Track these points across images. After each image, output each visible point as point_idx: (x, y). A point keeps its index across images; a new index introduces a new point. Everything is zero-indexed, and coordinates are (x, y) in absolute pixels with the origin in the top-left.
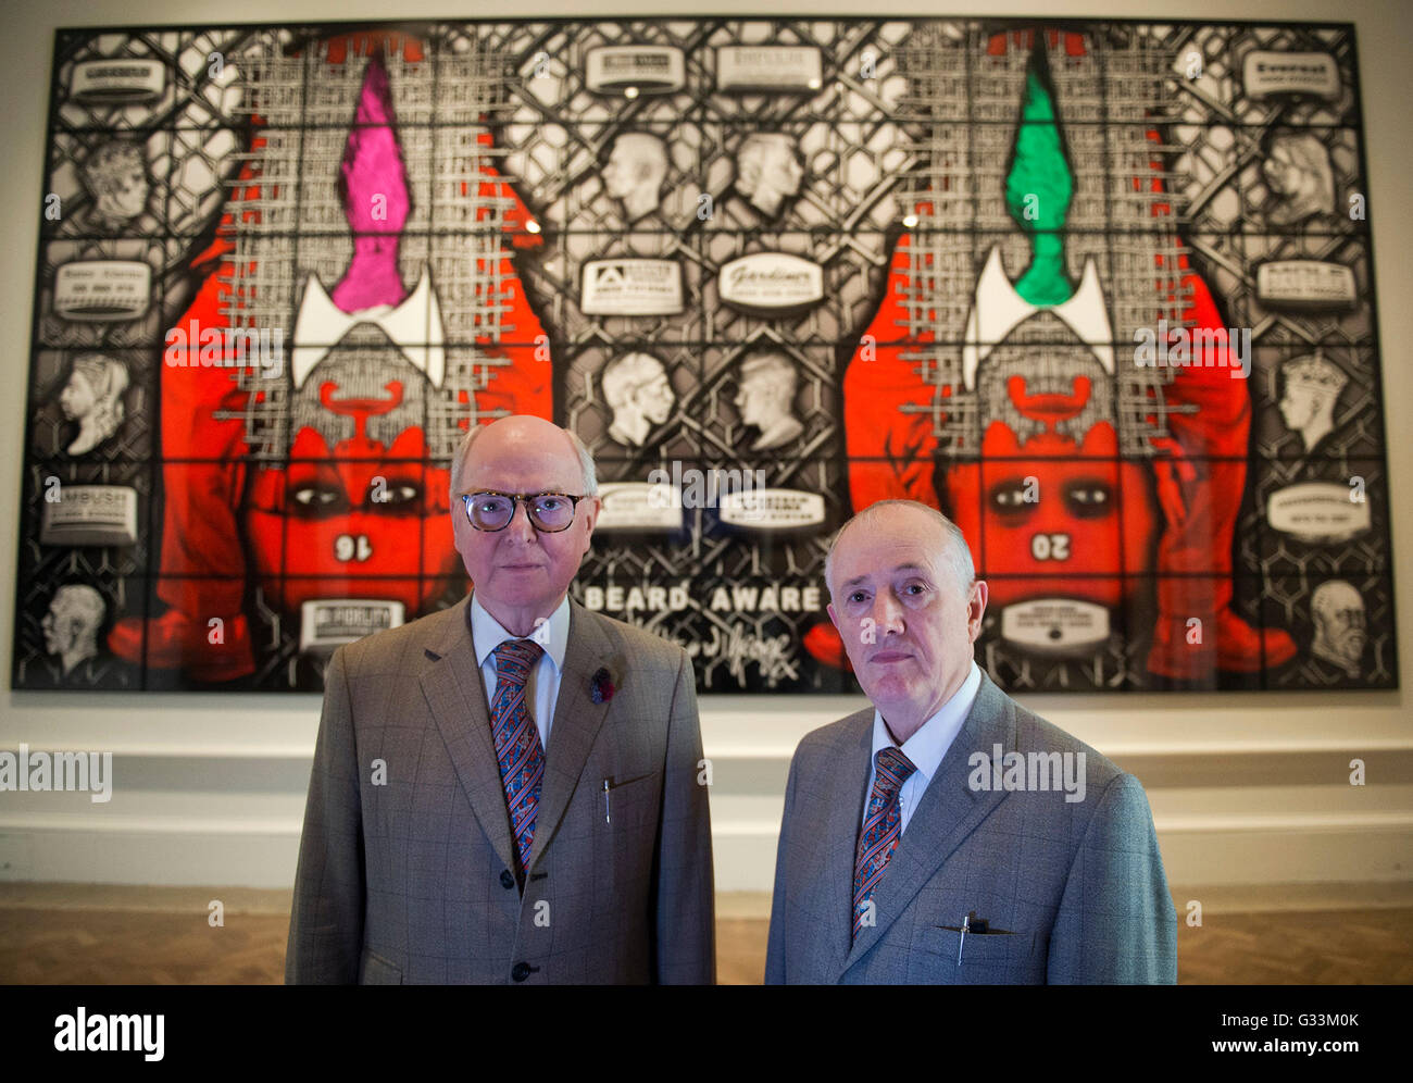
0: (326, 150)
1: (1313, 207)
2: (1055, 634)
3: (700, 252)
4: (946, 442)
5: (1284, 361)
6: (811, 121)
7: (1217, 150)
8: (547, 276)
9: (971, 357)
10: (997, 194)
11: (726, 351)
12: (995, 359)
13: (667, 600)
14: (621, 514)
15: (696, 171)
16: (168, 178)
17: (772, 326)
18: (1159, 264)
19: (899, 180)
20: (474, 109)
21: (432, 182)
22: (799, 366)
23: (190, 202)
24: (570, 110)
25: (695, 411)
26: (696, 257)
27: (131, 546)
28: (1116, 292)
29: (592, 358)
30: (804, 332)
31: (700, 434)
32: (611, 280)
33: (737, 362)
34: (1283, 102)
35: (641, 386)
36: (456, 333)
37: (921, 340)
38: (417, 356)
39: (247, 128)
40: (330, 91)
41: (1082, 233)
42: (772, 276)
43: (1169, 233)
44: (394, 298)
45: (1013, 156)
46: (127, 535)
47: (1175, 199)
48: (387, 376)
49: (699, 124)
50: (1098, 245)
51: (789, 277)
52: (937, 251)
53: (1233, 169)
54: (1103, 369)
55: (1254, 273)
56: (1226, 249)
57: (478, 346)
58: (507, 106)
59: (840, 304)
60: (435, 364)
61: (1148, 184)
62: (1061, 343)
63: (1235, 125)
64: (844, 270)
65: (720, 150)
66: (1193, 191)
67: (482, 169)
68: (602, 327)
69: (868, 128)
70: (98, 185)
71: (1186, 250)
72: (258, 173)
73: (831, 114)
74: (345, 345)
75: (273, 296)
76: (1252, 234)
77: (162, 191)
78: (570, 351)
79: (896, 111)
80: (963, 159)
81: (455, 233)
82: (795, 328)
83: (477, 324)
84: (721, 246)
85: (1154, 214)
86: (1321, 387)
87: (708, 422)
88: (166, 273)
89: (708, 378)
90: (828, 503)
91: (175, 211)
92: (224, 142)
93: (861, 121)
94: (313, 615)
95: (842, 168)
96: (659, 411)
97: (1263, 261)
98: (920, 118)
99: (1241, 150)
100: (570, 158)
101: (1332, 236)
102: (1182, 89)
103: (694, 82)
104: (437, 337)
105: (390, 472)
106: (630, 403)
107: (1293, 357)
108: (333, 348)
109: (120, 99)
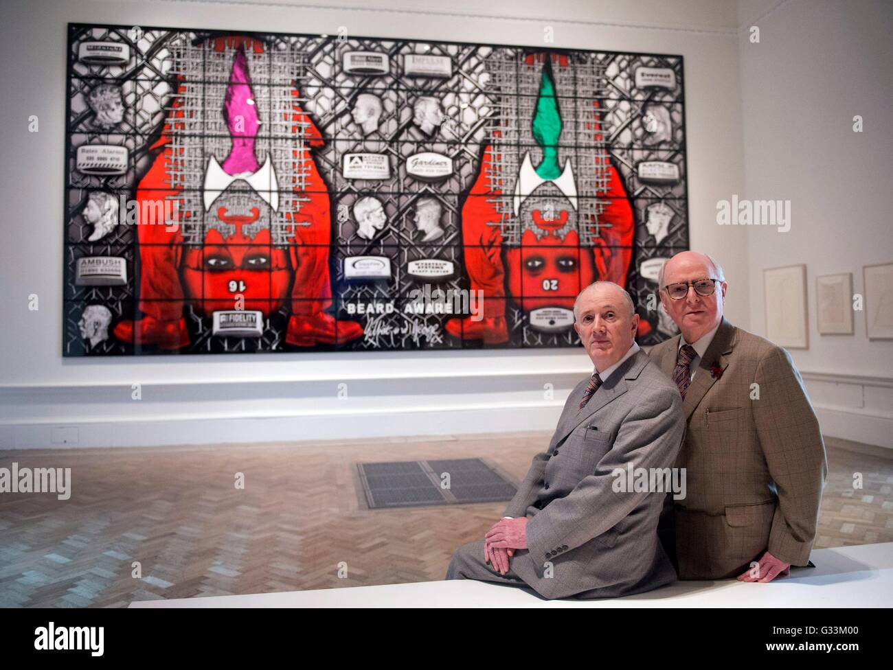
0: (216, 95)
1: (662, 138)
2: (552, 323)
3: (397, 151)
4: (506, 239)
5: (648, 205)
6: (447, 91)
7: (623, 112)
8: (326, 160)
9: (517, 201)
10: (529, 128)
11: (409, 197)
12: (527, 202)
13: (384, 309)
14: (363, 270)
15: (395, 113)
16: (135, 104)
17: (430, 186)
18: (597, 162)
19: (486, 120)
20: (290, 78)
21: (270, 113)
22: (442, 204)
23: (147, 117)
24: (335, 81)
25: (396, 224)
26: (396, 153)
27: (125, 286)
28: (579, 174)
29: (349, 198)
30: (444, 189)
31: (398, 234)
32: (356, 163)
33: (415, 202)
34: (652, 90)
35: (371, 212)
36: (284, 186)
37: (496, 193)
38: (265, 196)
39: (175, 82)
40: (217, 65)
41: (565, 147)
42: (430, 163)
43: (602, 148)
44: (254, 169)
45: (536, 111)
46: (122, 280)
47: (605, 133)
48: (251, 205)
49: (396, 91)
50: (572, 153)
51: (437, 164)
52: (503, 154)
53: (629, 120)
54: (573, 208)
55: (637, 167)
56: (625, 156)
57: (294, 192)
58: (305, 77)
59: (460, 177)
60: (274, 200)
61: (593, 126)
62: (556, 196)
63: (631, 100)
64: (462, 161)
65: (406, 103)
66: (612, 130)
67: (294, 107)
68: (353, 184)
69: (472, 96)
70: (97, 106)
71: (609, 156)
72: (182, 104)
73: (456, 89)
74: (229, 190)
75: (193, 166)
76: (636, 149)
77: (131, 111)
78: (338, 195)
79: (485, 89)
80: (514, 112)
81: (282, 138)
82: (440, 187)
83: (294, 182)
84: (407, 148)
85: (596, 140)
86: (664, 217)
87: (402, 229)
88: (136, 152)
89: (401, 209)
90: (455, 266)
91: (139, 121)
92: (163, 88)
93: (470, 93)
94: (218, 318)
95: (461, 114)
96: (380, 223)
97: (641, 161)
98: (495, 92)
99: (633, 112)
100: (336, 104)
101: (670, 151)
102: (609, 83)
103: (394, 71)
104: (274, 187)
105: (254, 250)
106: (366, 220)
107: (652, 203)
108: (223, 191)
109: (106, 62)
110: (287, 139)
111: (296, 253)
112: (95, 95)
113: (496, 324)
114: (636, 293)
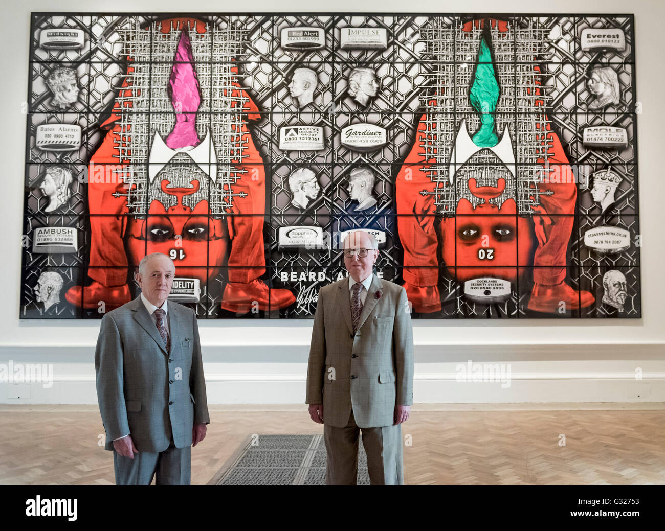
0: (162, 74)
1: (610, 101)
2: (487, 293)
3: (332, 123)
4: (440, 208)
6: (382, 62)
7: (567, 75)
8: (263, 133)
9: (452, 170)
10: (466, 96)
11: (343, 167)
12: (463, 170)
13: (317, 277)
14: (296, 239)
15: (330, 86)
16: (89, 85)
17: (364, 156)
18: (537, 129)
19: (421, 89)
20: (229, 55)
21: (211, 89)
22: (376, 173)
23: (99, 97)
24: (273, 57)
25: (329, 193)
26: (331, 125)
27: (76, 254)
28: (518, 141)
29: (283, 170)
30: (378, 158)
31: (332, 204)
32: (292, 135)
34: (599, 52)
35: (305, 182)
36: (222, 158)
37: (431, 161)
38: (205, 168)
39: (124, 63)
40: (163, 46)
41: (503, 114)
42: (364, 133)
43: (543, 113)
44: (195, 143)
45: (474, 77)
46: (73, 248)
47: (546, 98)
48: (191, 177)
49: (332, 64)
50: (511, 119)
52: (438, 122)
53: (573, 84)
54: (512, 175)
55: (582, 133)
56: (568, 121)
57: (232, 164)
58: (244, 54)
59: (394, 146)
60: (213, 172)
61: (534, 91)
63: (575, 63)
64: (396, 130)
65: (341, 76)
66: (554, 94)
68: (288, 156)
69: (408, 65)
70: (55, 88)
71: (551, 121)
72: (130, 84)
73: (391, 59)
74: (171, 163)
75: (139, 141)
76: (581, 114)
77: (85, 91)
78: (274, 167)
79: (421, 58)
80: (450, 80)
82: (374, 157)
83: (232, 155)
84: (342, 120)
85: (536, 105)
86: (610, 184)
87: (335, 199)
88: (89, 129)
89: (334, 180)
90: (387, 235)
91: (92, 101)
92: (114, 69)
93: (405, 62)
95: (396, 84)
97: (585, 126)
98: (431, 61)
99: (577, 74)
100: (273, 79)
101: (618, 114)
102: (551, 46)
103: (330, 44)
104: (214, 160)
105: (193, 220)
106: (300, 190)
107: (597, 170)
108: (167, 164)
109: (64, 47)
110: (226, 114)
111: (233, 223)
112: (53, 78)
113: (429, 293)
114: (579, 263)
